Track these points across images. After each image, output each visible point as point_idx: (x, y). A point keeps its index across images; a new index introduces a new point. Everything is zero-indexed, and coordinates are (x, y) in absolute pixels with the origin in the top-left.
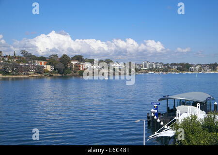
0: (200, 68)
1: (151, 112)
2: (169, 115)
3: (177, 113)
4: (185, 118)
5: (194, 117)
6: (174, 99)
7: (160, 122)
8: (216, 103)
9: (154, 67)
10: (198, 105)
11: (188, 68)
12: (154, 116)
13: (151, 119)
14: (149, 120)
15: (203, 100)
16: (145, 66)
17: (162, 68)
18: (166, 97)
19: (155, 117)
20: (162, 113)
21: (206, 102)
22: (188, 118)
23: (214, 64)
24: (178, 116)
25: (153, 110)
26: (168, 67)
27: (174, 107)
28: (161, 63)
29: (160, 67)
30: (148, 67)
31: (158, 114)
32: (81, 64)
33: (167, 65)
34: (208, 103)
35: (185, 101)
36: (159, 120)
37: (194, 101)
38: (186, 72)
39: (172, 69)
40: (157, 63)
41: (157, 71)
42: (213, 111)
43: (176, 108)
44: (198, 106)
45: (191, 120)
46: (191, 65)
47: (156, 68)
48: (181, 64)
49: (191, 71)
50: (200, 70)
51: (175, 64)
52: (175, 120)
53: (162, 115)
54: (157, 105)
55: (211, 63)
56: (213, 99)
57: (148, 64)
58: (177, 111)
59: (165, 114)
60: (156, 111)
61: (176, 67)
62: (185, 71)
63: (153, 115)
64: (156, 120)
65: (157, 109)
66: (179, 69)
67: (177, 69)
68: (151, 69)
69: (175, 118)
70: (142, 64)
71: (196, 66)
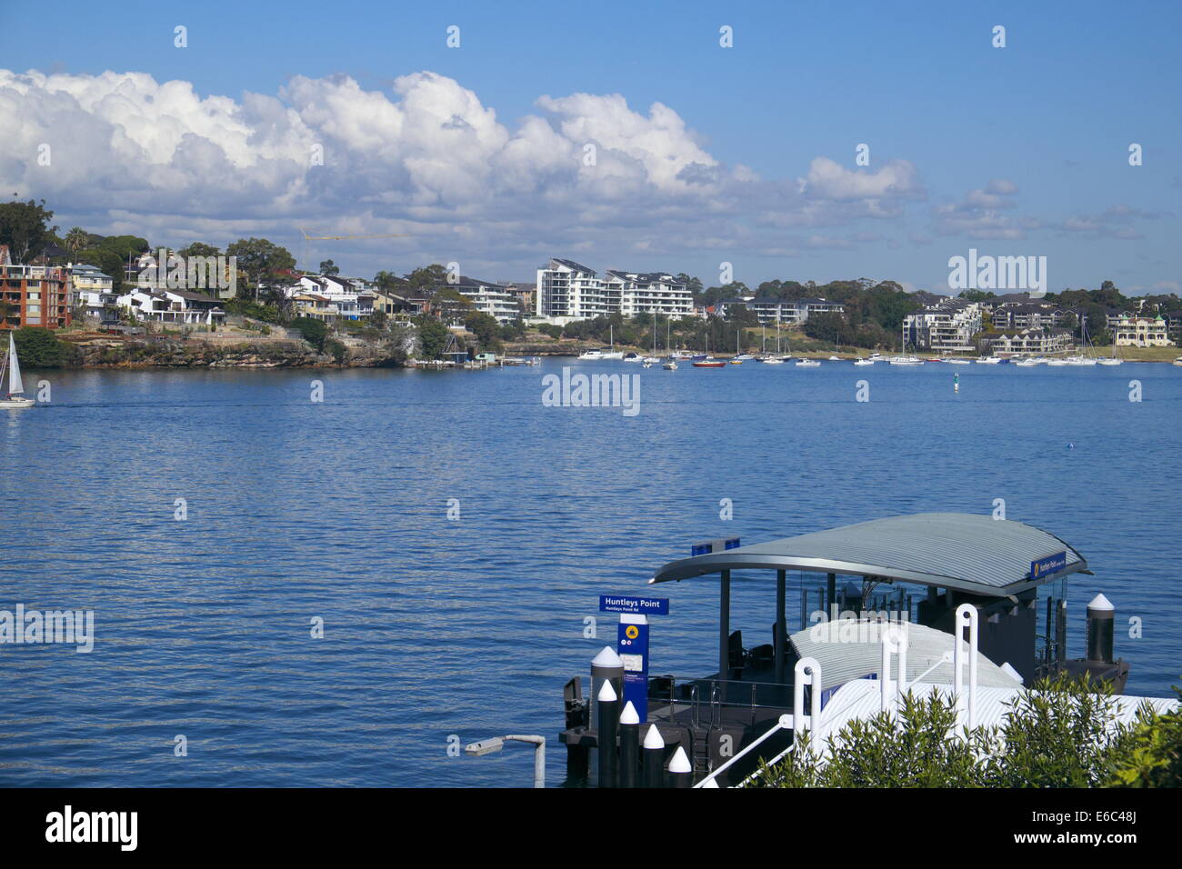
0: (987, 321)
1: (598, 674)
2: (735, 695)
3: (801, 680)
4: (854, 725)
5: (931, 718)
6: (781, 571)
7: (669, 751)
8: (1102, 603)
9: (629, 309)
10: (966, 616)
11: (894, 324)
12: (617, 707)
13: (592, 729)
14: (574, 737)
15: (999, 575)
16: (557, 303)
17: (687, 323)
18: (719, 552)
19: (630, 715)
20: (680, 677)
21: (1026, 597)
22: (882, 722)
23: (1096, 296)
24: (808, 709)
25: (608, 658)
26: (738, 313)
27: (780, 630)
28: (680, 281)
29: (675, 316)
30: (575, 311)
31: (648, 691)
32: (37, 272)
33: (730, 293)
34: (1039, 604)
35: (860, 586)
36: (654, 740)
37: (933, 589)
38: (877, 357)
39: (762, 331)
40: (654, 278)
41: (647, 346)
42: (1076, 669)
43: (797, 639)
44: (961, 622)
45: (909, 739)
46: (919, 302)
47: (643, 319)
48: (837, 292)
49: (914, 348)
50: (984, 342)
51: (793, 294)
52: (786, 737)
53: (685, 691)
54: (641, 619)
55: (1075, 288)
56: (1081, 569)
57: (575, 289)
58: (799, 668)
59: (704, 686)
60: (634, 663)
61: (801, 315)
62: (868, 344)
63: (608, 693)
64: (636, 732)
65: (640, 644)
66: (822, 332)
67: (810, 328)
68: (604, 330)
69: (785, 721)
70: (531, 288)
71: (952, 309)
